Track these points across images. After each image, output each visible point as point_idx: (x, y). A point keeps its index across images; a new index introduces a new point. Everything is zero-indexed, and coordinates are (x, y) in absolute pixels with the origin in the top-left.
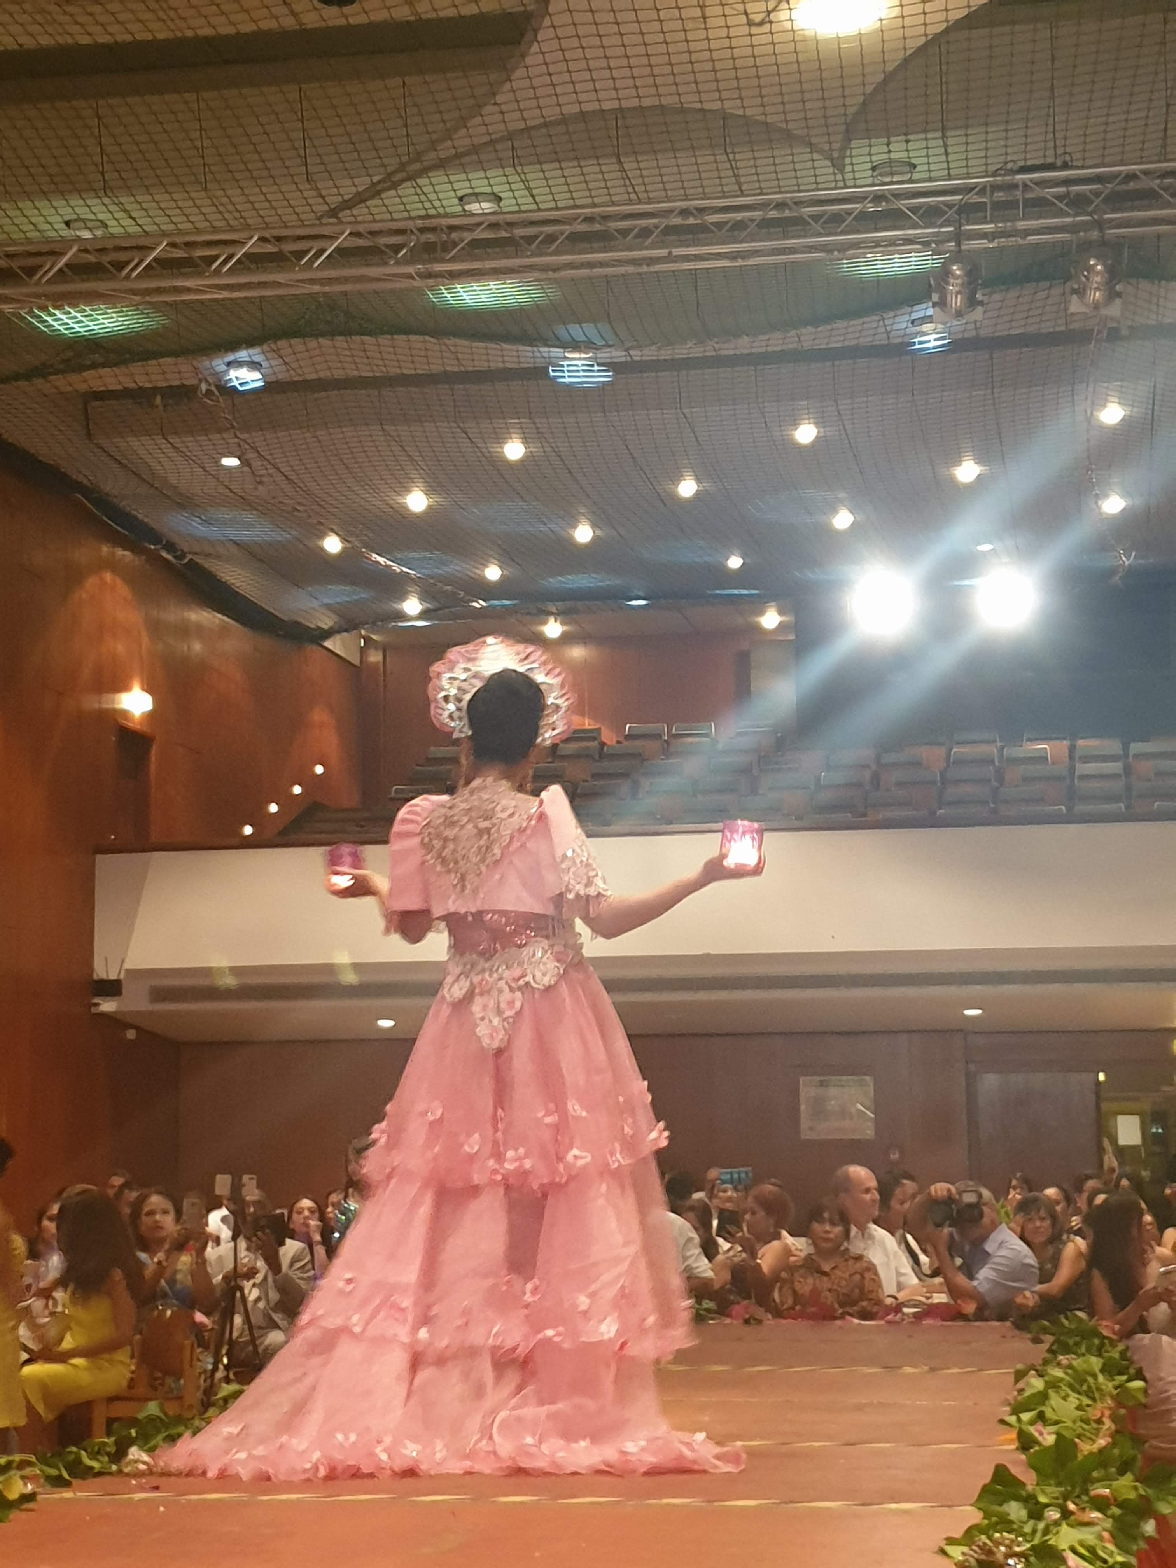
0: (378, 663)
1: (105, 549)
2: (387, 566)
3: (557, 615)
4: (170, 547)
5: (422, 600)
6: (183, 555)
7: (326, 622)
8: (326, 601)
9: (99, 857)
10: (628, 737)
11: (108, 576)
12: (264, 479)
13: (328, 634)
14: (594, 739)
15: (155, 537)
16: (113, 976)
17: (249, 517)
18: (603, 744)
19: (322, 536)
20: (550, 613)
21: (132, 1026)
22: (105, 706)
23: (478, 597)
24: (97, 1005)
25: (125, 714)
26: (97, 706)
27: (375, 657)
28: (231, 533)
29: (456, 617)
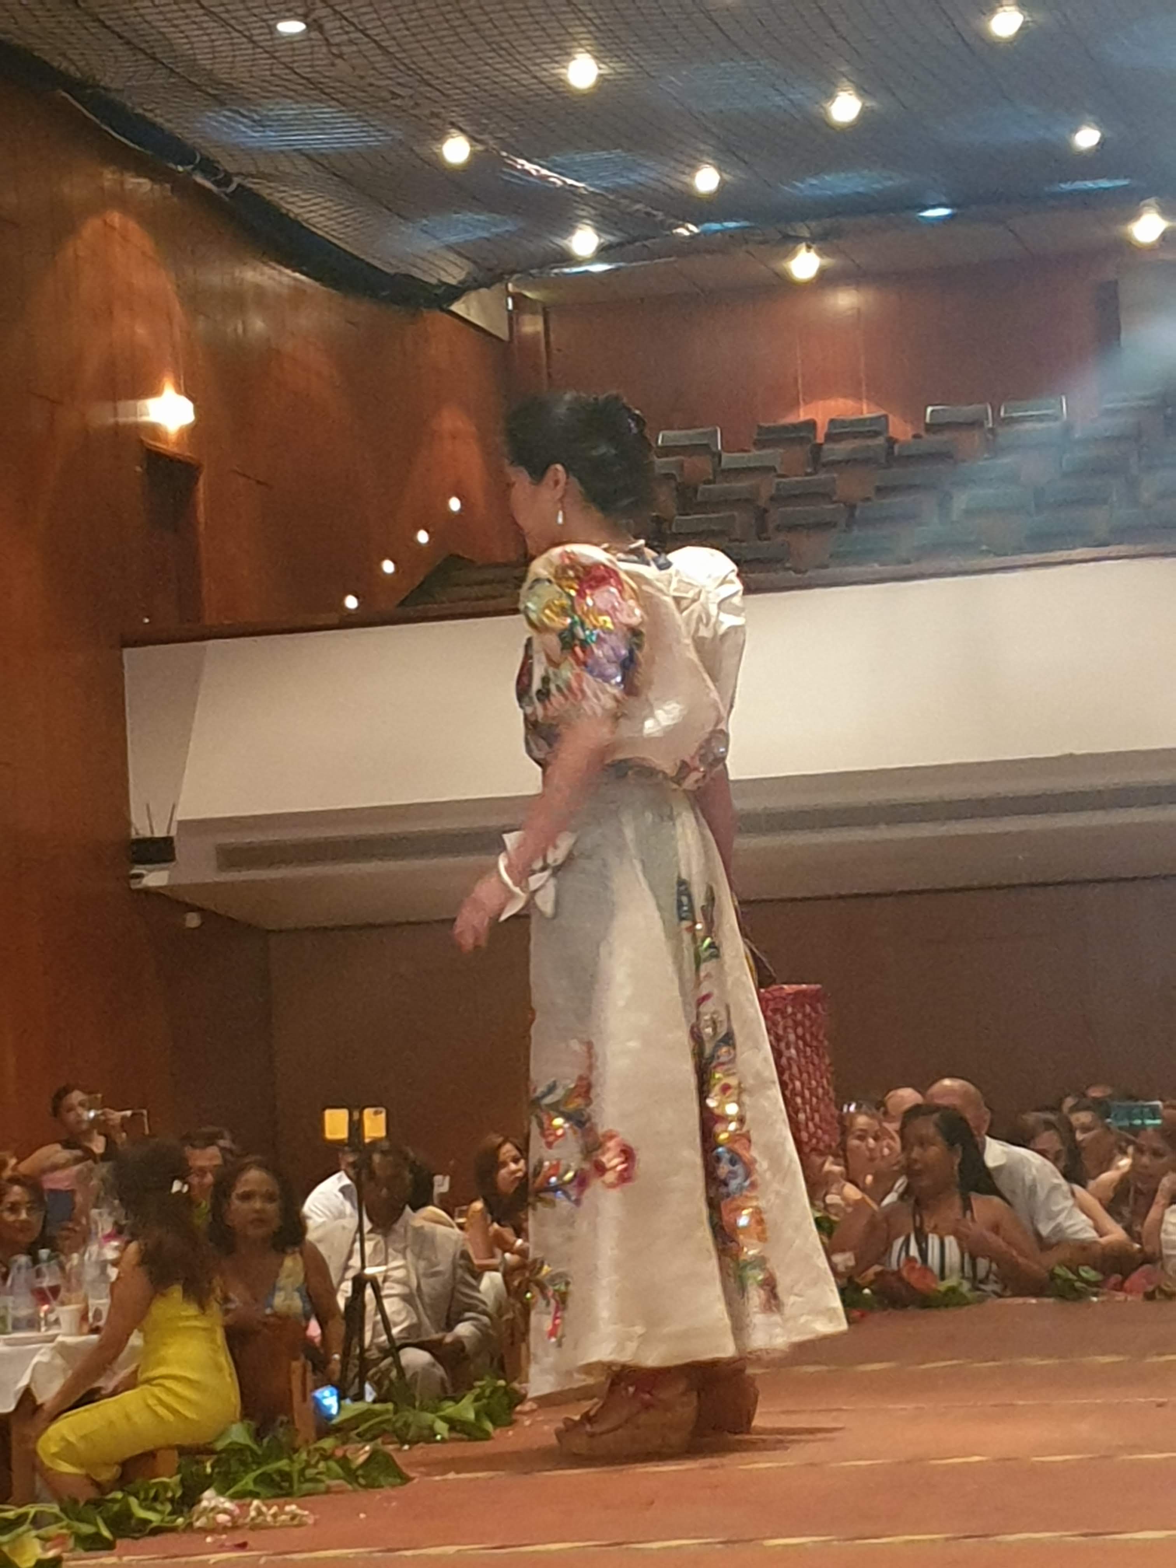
0: (537, 333)
1: (109, 177)
2: (545, 178)
3: (812, 242)
4: (208, 167)
5: (599, 230)
6: (227, 180)
7: (454, 274)
8: (452, 239)
9: (128, 653)
10: (931, 428)
11: (116, 218)
12: (345, 49)
13: (456, 292)
14: (876, 434)
15: (185, 154)
16: (160, 833)
17: (326, 112)
18: (891, 442)
19: (441, 137)
20: (798, 240)
21: (192, 908)
22: (122, 420)
23: (685, 219)
24: (140, 876)
25: (154, 430)
26: (111, 421)
27: (532, 326)
28: (300, 138)
29: (653, 255)
